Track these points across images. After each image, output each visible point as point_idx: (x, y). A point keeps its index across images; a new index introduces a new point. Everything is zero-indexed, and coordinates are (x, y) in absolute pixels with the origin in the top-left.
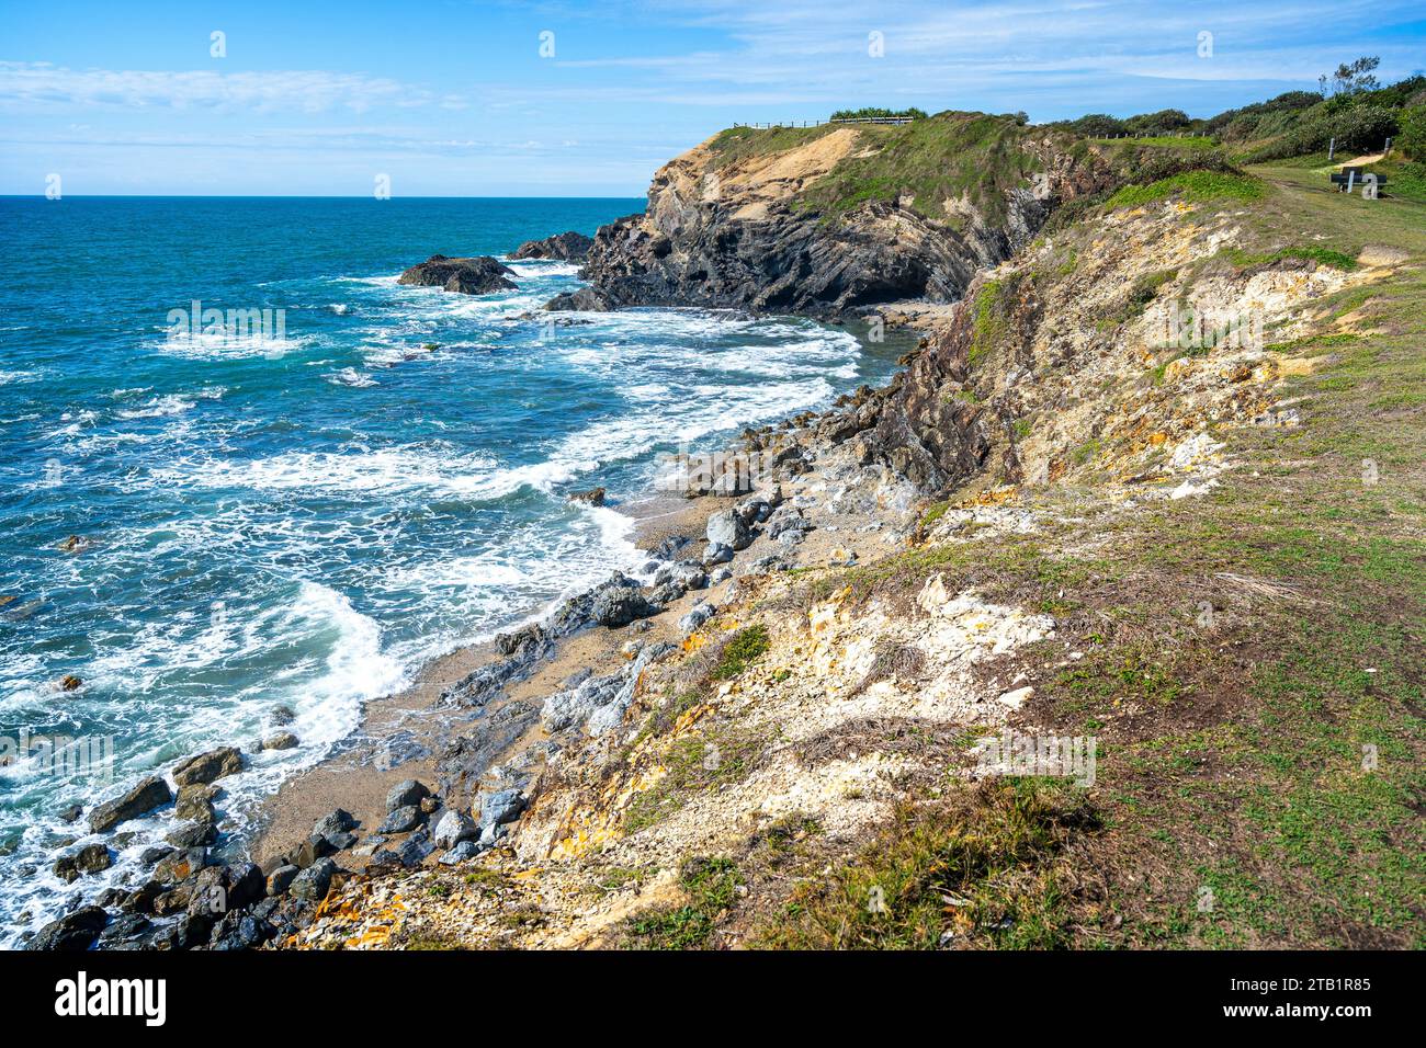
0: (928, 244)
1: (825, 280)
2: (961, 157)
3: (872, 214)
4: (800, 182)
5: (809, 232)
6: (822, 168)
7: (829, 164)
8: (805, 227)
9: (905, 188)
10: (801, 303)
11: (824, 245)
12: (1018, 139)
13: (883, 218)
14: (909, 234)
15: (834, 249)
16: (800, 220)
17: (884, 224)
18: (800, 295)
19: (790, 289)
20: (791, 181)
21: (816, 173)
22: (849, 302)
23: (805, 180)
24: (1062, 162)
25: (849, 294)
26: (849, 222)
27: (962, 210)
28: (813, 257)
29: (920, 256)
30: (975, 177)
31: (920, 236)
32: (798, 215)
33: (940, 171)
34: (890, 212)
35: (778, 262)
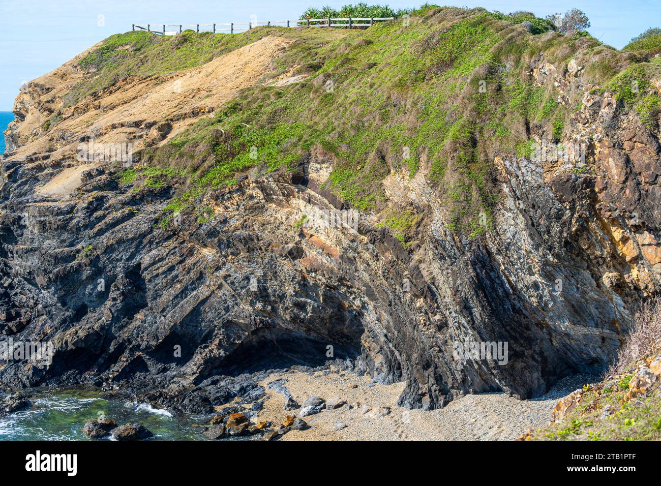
0: (352, 261)
1: (165, 323)
2: (422, 90)
3: (259, 194)
4: (166, 129)
5: (144, 228)
6: (208, 103)
7: (224, 95)
8: (139, 217)
9: (317, 149)
10: (117, 368)
11: (172, 253)
12: (526, 59)
13: (279, 203)
14: (323, 238)
15: (190, 261)
16: (133, 201)
17: (281, 214)
18: (120, 349)
19: (102, 336)
20: (150, 126)
21: (195, 113)
22: (212, 368)
23: (176, 125)
24: (597, 105)
25: (214, 349)
26: (219, 210)
27: (413, 196)
28: (146, 275)
29: (341, 280)
30: (441, 132)
31: (339, 242)
32: (130, 193)
33: (384, 118)
34: (289, 195)
35: (84, 284)
